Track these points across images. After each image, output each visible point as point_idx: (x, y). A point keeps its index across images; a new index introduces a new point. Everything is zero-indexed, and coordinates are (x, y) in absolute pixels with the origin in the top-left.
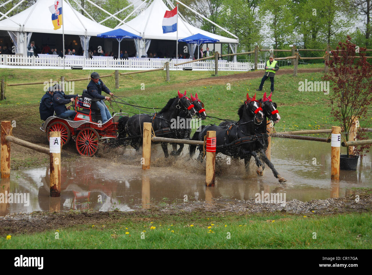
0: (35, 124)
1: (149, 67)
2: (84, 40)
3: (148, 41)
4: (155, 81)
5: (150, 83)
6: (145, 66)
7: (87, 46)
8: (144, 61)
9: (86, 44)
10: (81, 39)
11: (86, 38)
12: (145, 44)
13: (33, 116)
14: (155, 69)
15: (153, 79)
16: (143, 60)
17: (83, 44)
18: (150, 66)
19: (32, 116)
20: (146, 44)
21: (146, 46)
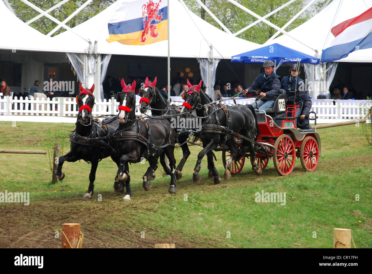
0: (119, 229)
1: (334, 118)
2: (207, 67)
3: (331, 66)
4: (345, 145)
5: (335, 148)
6: (326, 115)
7: (212, 78)
8: (323, 106)
9: (210, 76)
10: (201, 65)
11: (211, 63)
12: (325, 71)
13: (116, 213)
14: (345, 121)
15: (343, 142)
16: (321, 104)
17: (204, 75)
18: (336, 115)
19: (114, 214)
20: (327, 73)
21: (327, 77)
